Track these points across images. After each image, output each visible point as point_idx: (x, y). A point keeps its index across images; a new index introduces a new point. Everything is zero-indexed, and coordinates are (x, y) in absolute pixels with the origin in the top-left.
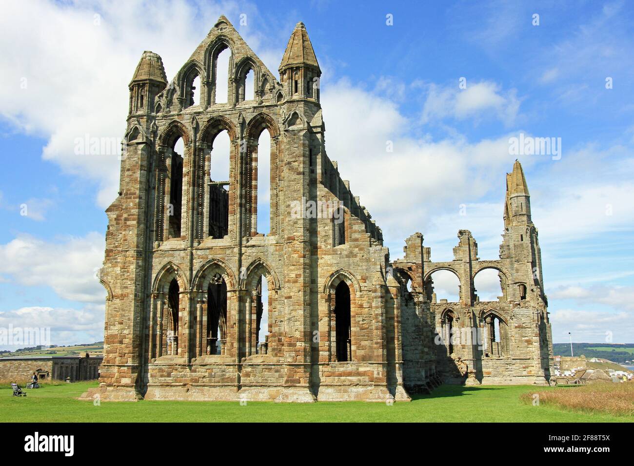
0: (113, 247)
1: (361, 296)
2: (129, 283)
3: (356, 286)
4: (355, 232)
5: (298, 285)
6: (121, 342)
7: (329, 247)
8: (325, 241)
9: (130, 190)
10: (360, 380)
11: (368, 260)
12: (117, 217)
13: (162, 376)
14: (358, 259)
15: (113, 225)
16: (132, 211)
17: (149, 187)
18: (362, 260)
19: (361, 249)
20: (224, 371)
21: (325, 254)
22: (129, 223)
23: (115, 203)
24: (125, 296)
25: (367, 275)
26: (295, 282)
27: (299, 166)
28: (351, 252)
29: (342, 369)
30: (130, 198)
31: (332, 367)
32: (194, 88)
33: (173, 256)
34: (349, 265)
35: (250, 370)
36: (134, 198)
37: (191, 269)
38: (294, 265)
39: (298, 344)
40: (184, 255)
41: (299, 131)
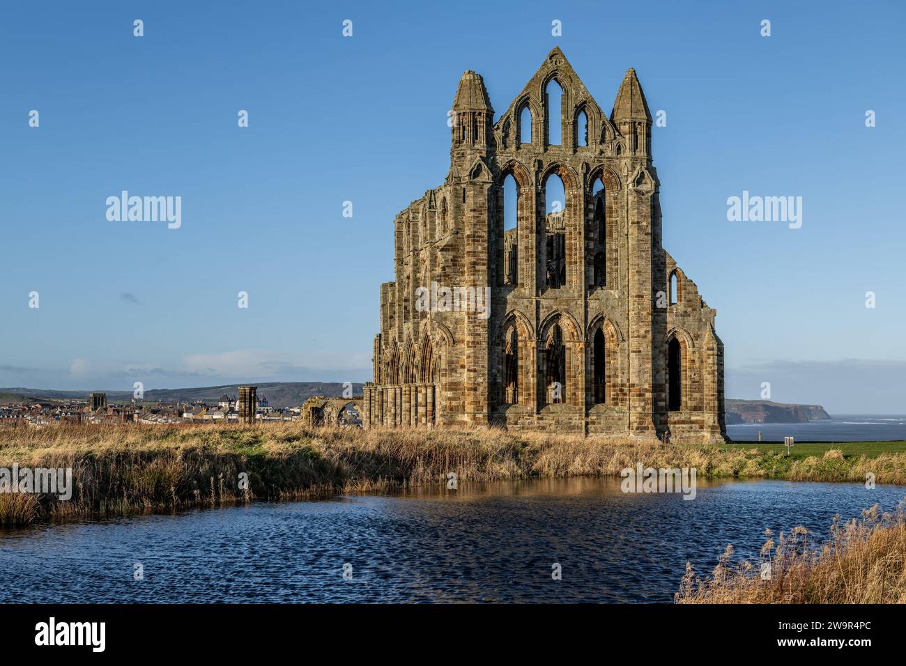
1: (693, 353)
2: (481, 330)
4: (689, 293)
5: (646, 340)
6: (475, 389)
9: (477, 232)
10: (691, 427)
11: (700, 320)
12: (454, 257)
14: (691, 318)
16: (481, 255)
18: (694, 319)
19: (695, 310)
20: (571, 419)
21: (663, 312)
22: (478, 267)
24: (478, 343)
25: (699, 333)
26: (644, 337)
27: (647, 226)
28: (686, 312)
29: (676, 418)
30: (479, 241)
31: (668, 416)
33: (516, 304)
34: (684, 323)
35: (595, 418)
36: (482, 241)
37: (536, 319)
38: (643, 322)
39: (647, 394)
40: (528, 304)
41: (648, 192)
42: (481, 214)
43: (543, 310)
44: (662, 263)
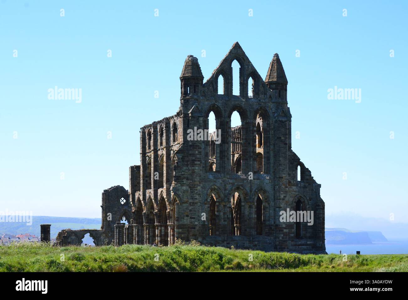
0: (181, 175)
2: (198, 196)
3: (306, 202)
6: (194, 228)
7: (295, 182)
8: (293, 179)
9: (195, 143)
11: (313, 190)
14: (308, 189)
15: (181, 162)
16: (198, 156)
19: (309, 184)
21: (293, 186)
23: (180, 150)
24: (196, 203)
25: (312, 197)
29: (300, 243)
30: (196, 148)
31: (295, 242)
33: (215, 181)
34: (304, 192)
35: (257, 243)
36: (198, 148)
37: (225, 190)
38: (283, 191)
39: (285, 230)
40: (221, 182)
41: (285, 121)
43: (230, 185)
44: (292, 159)
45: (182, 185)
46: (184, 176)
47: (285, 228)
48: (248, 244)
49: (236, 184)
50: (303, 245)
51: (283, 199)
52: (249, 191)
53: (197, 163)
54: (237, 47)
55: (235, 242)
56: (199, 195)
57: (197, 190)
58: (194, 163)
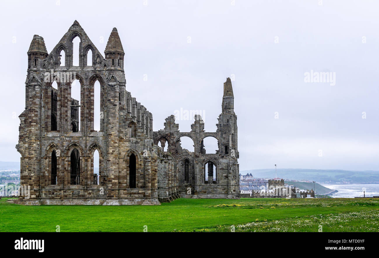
0: (24, 134)
1: (141, 160)
2: (33, 152)
3: (139, 156)
4: (139, 132)
6: (30, 179)
7: (127, 138)
8: (125, 136)
9: (32, 108)
10: (139, 196)
11: (144, 145)
12: (25, 120)
13: (50, 194)
14: (140, 144)
15: (23, 124)
16: (34, 118)
17: (41, 106)
18: (141, 145)
19: (141, 140)
20: (79, 192)
21: (125, 142)
22: (32, 124)
23: (24, 113)
24: (32, 158)
27: (114, 101)
28: (137, 141)
29: (132, 192)
30: (32, 112)
31: (127, 190)
32: (61, 56)
33: (54, 140)
34: (136, 147)
37: (63, 146)
38: (111, 147)
39: (113, 181)
40: (59, 139)
41: (115, 85)
42: (34, 99)
43: (67, 142)
44: (125, 119)
45: (25, 143)
46: (26, 135)
47: (114, 179)
48: (83, 192)
49: (72, 141)
50: (135, 194)
51: (112, 154)
52: (84, 147)
53: (33, 124)
54: (76, 24)
55: (71, 190)
56: (35, 151)
57: (33, 147)
58: (31, 124)
